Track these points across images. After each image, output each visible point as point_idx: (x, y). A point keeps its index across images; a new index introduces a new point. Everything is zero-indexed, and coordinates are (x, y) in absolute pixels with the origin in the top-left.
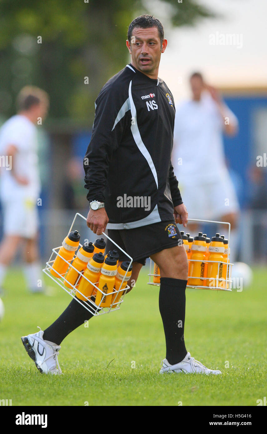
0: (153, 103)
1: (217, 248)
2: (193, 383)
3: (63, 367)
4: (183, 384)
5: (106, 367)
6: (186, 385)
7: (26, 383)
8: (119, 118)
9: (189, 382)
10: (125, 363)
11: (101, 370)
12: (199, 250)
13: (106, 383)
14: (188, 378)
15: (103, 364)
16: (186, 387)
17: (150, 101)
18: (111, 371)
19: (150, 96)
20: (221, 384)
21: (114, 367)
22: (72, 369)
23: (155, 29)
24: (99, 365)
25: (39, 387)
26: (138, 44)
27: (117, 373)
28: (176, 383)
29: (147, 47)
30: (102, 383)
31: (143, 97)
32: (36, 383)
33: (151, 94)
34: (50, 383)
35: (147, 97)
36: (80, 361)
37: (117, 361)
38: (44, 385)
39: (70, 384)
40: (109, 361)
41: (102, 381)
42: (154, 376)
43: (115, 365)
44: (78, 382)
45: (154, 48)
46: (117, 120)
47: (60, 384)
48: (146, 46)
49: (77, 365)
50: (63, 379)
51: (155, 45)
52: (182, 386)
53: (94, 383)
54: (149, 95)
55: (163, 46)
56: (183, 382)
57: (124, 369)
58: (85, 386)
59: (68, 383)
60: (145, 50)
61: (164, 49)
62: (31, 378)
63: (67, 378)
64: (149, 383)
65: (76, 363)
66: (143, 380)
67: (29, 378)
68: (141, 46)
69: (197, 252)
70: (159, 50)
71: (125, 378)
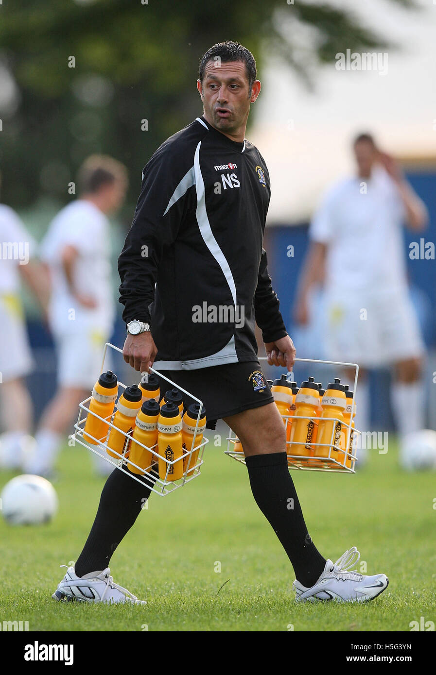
0: (234, 177)
1: (333, 400)
2: (353, 618)
3: (149, 591)
4: (336, 619)
5: (217, 593)
6: (340, 621)
7: (91, 617)
8: (176, 197)
9: (345, 617)
10: (245, 587)
11: (207, 598)
12: (307, 401)
13: (216, 618)
14: (344, 610)
15: (211, 588)
16: (340, 623)
17: (228, 175)
18: (224, 599)
19: (229, 167)
20: (395, 619)
21: (229, 593)
22: (164, 595)
23: (241, 65)
24: (205, 590)
25: (112, 624)
26: (213, 86)
27: (233, 602)
28: (325, 618)
29: (227, 91)
30: (210, 617)
31: (217, 167)
32: (108, 618)
33: (230, 164)
34: (128, 617)
35: (223, 167)
36: (176, 584)
37: (233, 584)
38: (119, 621)
39: (160, 619)
40: (221, 583)
41: (210, 614)
42: (291, 607)
43: (230, 589)
44: (173, 616)
45: (237, 93)
46: (174, 200)
47: (145, 619)
48: (225, 90)
49: (172, 589)
50: (150, 611)
51: (240, 88)
52: (334, 623)
53: (198, 617)
54: (227, 166)
55: (253, 91)
56: (336, 616)
57: (244, 596)
58: (184, 622)
59: (158, 618)
60: (224, 97)
61: (255, 96)
62: (98, 609)
63: (155, 611)
64: (284, 618)
65: (170, 587)
66: (273, 612)
67: (96, 610)
68: (218, 90)
69: (302, 405)
70: (246, 97)
71: (246, 610)
